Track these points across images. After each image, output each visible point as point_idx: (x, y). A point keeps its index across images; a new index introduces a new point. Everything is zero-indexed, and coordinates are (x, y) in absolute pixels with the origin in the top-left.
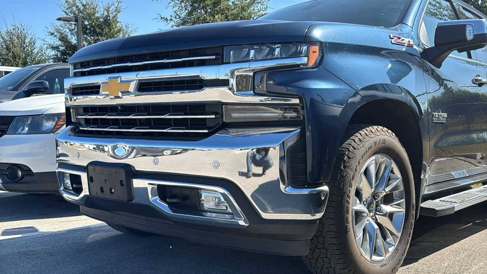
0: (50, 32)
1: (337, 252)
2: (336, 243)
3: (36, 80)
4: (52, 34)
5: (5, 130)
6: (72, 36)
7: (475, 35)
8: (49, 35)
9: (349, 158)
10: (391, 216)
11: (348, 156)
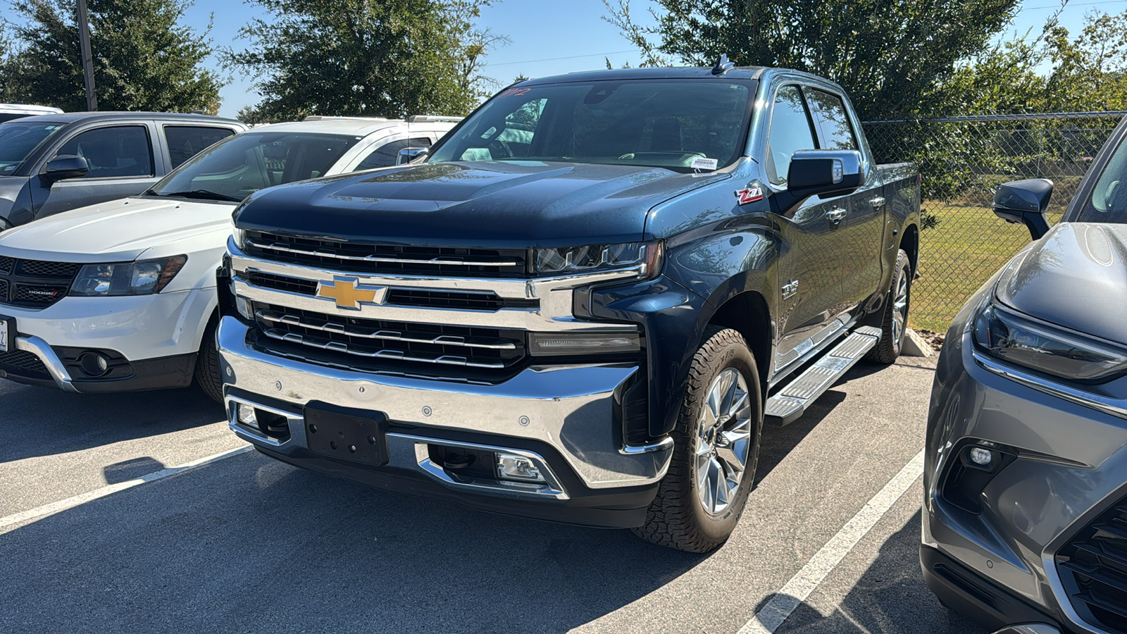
0: (18, 4)
1: (679, 516)
2: (678, 505)
3: (59, 153)
4: (23, 8)
5: (65, 288)
6: (63, 10)
7: (844, 176)
8: (15, 9)
9: (694, 388)
10: (732, 446)
11: (692, 386)
